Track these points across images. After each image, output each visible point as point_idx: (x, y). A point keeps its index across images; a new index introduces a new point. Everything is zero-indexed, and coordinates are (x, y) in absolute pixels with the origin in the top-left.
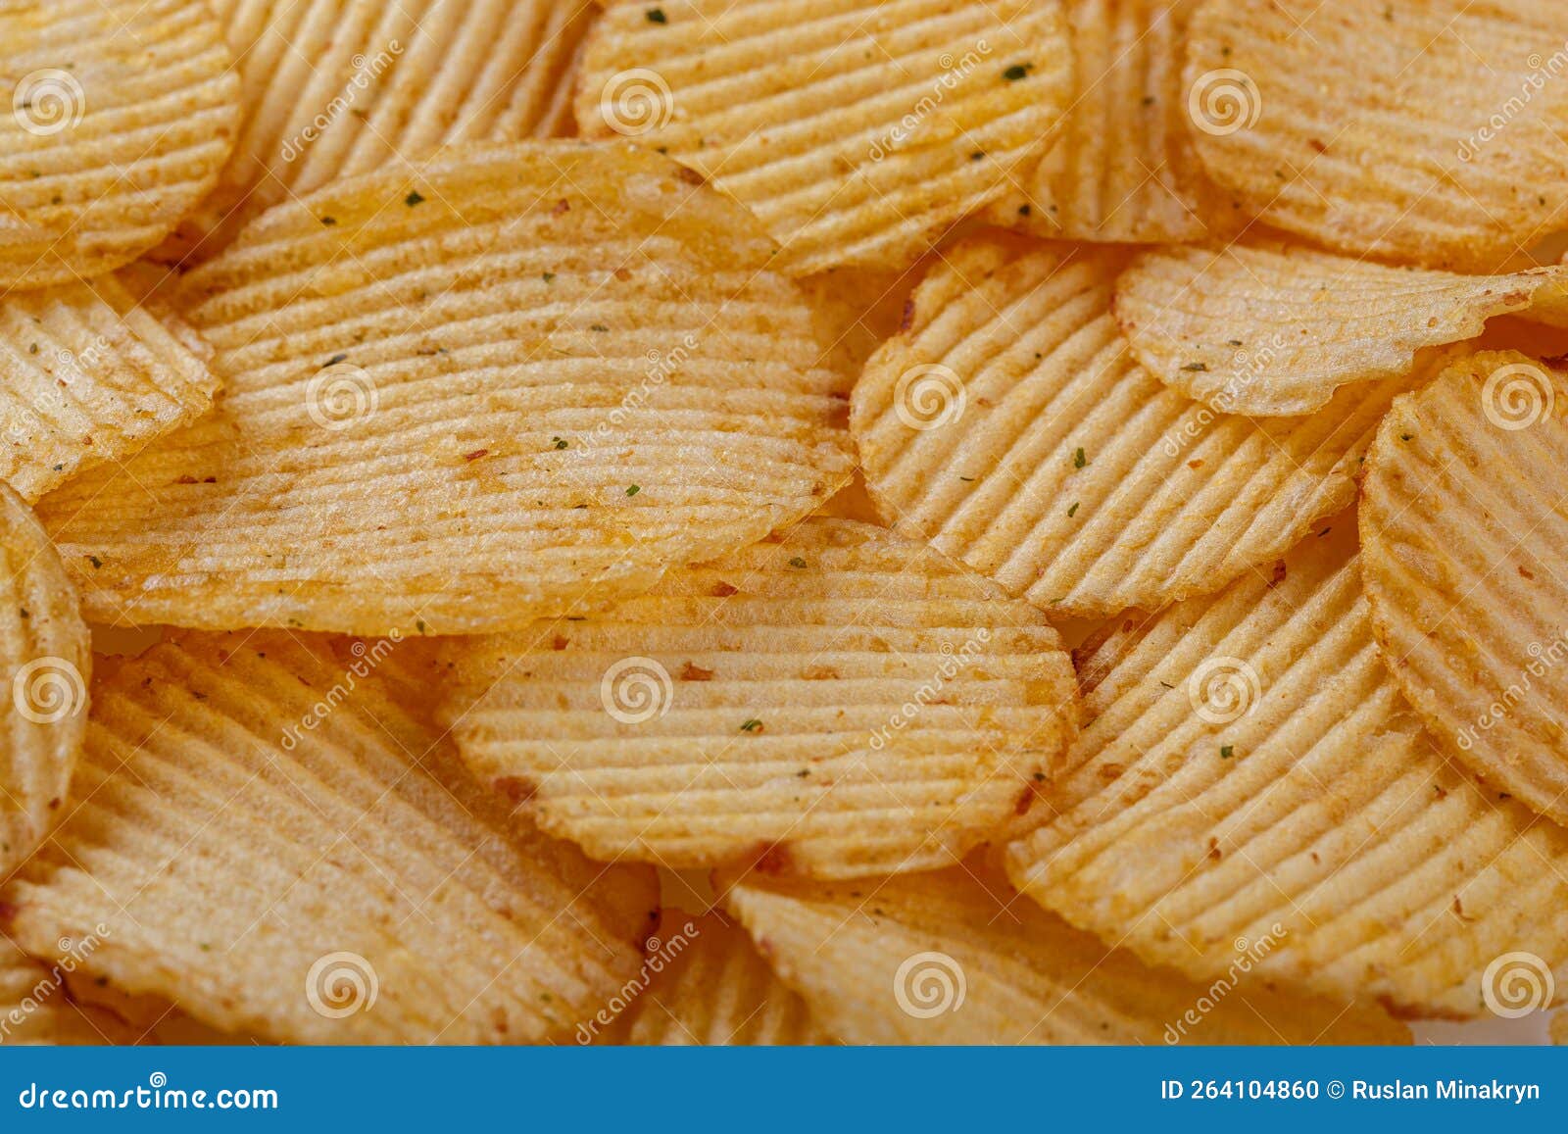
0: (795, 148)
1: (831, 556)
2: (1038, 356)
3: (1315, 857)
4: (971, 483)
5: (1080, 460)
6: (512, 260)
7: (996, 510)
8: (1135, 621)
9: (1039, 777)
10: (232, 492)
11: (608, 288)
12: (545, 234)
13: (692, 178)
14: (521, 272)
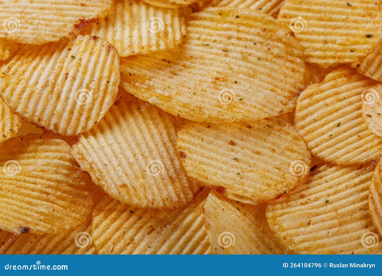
0: (319, 34)
1: (277, 127)
2: (344, 98)
3: (328, 232)
4: (315, 121)
5: (339, 125)
6: (250, 37)
7: (317, 129)
8: (330, 164)
9: (285, 192)
10: (170, 67)
11: (266, 51)
12: (259, 34)
13: (292, 34)
14: (251, 40)
